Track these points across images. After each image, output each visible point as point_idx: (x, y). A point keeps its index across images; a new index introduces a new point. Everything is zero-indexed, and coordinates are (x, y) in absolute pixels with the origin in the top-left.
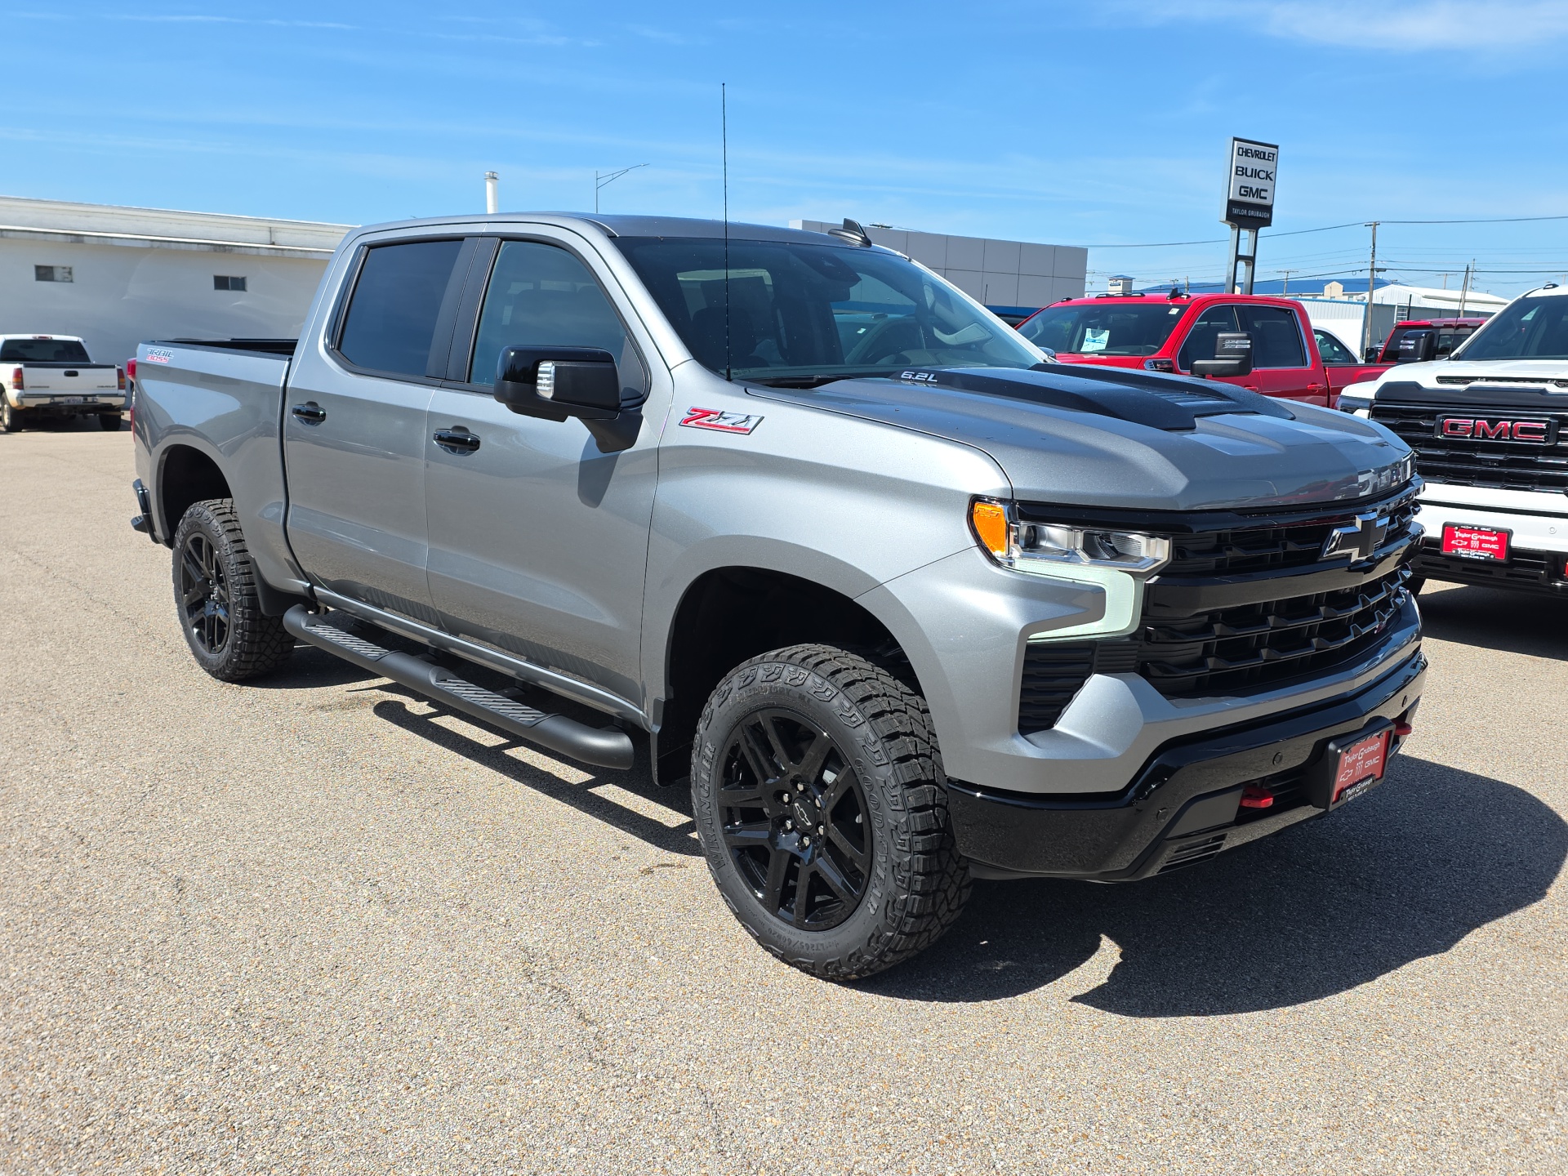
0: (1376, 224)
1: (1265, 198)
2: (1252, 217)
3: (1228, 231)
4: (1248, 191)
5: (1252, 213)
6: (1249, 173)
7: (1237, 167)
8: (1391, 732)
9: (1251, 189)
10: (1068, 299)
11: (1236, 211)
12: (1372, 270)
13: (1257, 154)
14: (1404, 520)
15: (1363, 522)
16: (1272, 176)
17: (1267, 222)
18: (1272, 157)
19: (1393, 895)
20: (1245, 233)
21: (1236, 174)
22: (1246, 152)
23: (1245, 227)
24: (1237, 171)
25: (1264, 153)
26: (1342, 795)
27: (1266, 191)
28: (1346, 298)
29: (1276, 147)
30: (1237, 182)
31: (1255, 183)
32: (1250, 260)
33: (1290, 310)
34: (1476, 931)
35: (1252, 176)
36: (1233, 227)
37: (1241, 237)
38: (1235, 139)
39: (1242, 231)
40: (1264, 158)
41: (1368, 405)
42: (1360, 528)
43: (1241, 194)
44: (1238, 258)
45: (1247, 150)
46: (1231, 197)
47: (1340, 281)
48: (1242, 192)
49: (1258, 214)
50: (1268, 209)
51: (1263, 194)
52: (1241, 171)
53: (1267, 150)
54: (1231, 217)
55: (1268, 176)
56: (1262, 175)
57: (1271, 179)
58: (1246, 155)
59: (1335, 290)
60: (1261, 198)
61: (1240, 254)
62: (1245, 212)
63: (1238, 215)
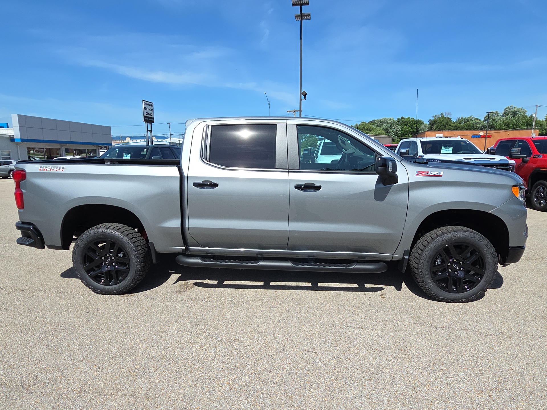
0: (169, 123)
1: (152, 116)
2: (150, 120)
3: (145, 124)
4: (148, 114)
5: (150, 119)
7: (144, 108)
11: (146, 119)
12: (170, 134)
13: (148, 105)
16: (153, 110)
17: (153, 122)
18: (152, 106)
22: (146, 104)
23: (149, 123)
29: (153, 103)
30: (145, 111)
31: (150, 112)
32: (151, 131)
35: (148, 110)
37: (148, 125)
38: (143, 100)
40: (150, 106)
43: (146, 115)
44: (148, 131)
45: (146, 103)
46: (144, 115)
49: (151, 120)
50: (153, 118)
51: (151, 115)
52: (146, 109)
53: (151, 104)
54: (145, 120)
55: (152, 110)
61: (148, 129)
62: (148, 119)
63: (146, 120)
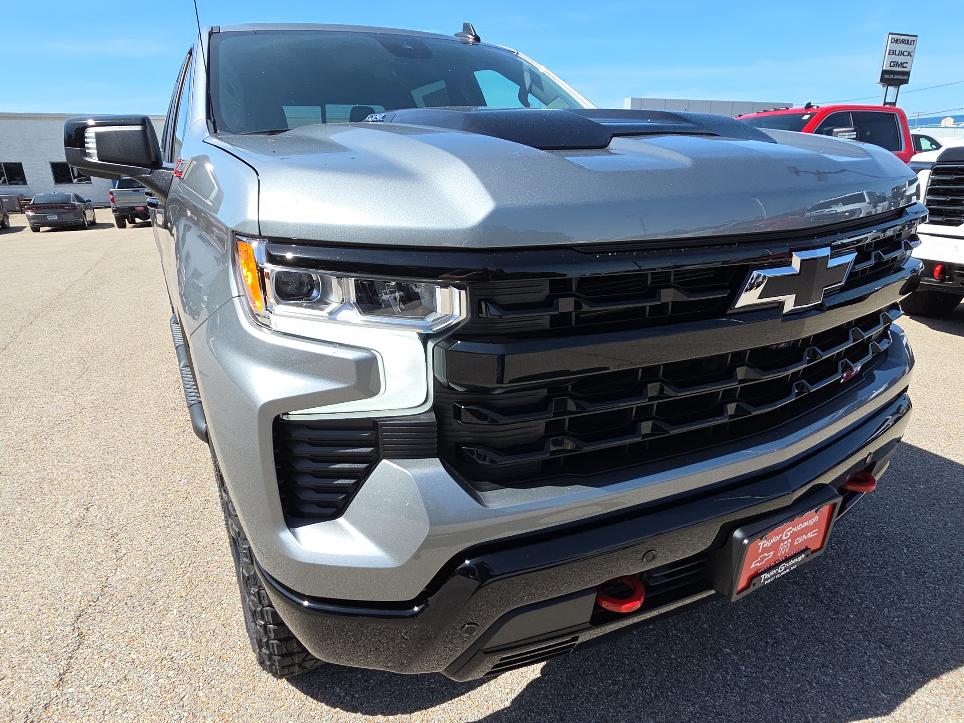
1: (906, 67)
2: (896, 79)
3: (881, 88)
4: (896, 64)
5: (896, 77)
6: (897, 53)
7: (890, 50)
8: (835, 505)
9: (898, 63)
10: (740, 116)
11: (886, 76)
13: (903, 41)
14: (886, 257)
15: (802, 261)
16: (912, 54)
17: (906, 82)
18: (912, 42)
19: (851, 616)
20: (891, 89)
21: (889, 54)
22: (896, 41)
23: (892, 85)
24: (889, 52)
25: (908, 41)
26: (753, 582)
27: (907, 63)
28: (955, 126)
29: (916, 36)
30: (888, 59)
31: (900, 59)
32: (893, 104)
33: (893, 114)
34: (933, 683)
35: (899, 55)
36: (884, 86)
37: (888, 94)
38: (890, 34)
39: (889, 88)
40: (908, 43)
41: (930, 166)
42: (798, 270)
43: (890, 66)
44: (885, 104)
45: (897, 39)
46: (884, 69)
47: (952, 117)
48: (892, 65)
49: (901, 77)
50: (907, 74)
51: (905, 65)
52: (892, 52)
53: (910, 38)
54: (883, 80)
55: (909, 54)
56: (906, 54)
57: (911, 56)
58: (896, 43)
59: (949, 122)
60: (903, 67)
61: (886, 101)
62: (892, 76)
63: (888, 79)
